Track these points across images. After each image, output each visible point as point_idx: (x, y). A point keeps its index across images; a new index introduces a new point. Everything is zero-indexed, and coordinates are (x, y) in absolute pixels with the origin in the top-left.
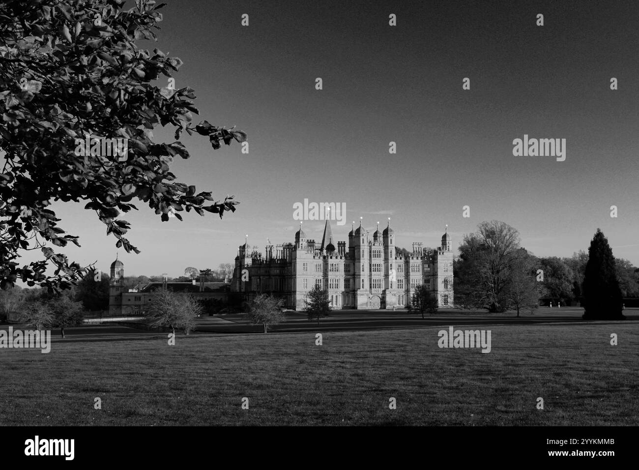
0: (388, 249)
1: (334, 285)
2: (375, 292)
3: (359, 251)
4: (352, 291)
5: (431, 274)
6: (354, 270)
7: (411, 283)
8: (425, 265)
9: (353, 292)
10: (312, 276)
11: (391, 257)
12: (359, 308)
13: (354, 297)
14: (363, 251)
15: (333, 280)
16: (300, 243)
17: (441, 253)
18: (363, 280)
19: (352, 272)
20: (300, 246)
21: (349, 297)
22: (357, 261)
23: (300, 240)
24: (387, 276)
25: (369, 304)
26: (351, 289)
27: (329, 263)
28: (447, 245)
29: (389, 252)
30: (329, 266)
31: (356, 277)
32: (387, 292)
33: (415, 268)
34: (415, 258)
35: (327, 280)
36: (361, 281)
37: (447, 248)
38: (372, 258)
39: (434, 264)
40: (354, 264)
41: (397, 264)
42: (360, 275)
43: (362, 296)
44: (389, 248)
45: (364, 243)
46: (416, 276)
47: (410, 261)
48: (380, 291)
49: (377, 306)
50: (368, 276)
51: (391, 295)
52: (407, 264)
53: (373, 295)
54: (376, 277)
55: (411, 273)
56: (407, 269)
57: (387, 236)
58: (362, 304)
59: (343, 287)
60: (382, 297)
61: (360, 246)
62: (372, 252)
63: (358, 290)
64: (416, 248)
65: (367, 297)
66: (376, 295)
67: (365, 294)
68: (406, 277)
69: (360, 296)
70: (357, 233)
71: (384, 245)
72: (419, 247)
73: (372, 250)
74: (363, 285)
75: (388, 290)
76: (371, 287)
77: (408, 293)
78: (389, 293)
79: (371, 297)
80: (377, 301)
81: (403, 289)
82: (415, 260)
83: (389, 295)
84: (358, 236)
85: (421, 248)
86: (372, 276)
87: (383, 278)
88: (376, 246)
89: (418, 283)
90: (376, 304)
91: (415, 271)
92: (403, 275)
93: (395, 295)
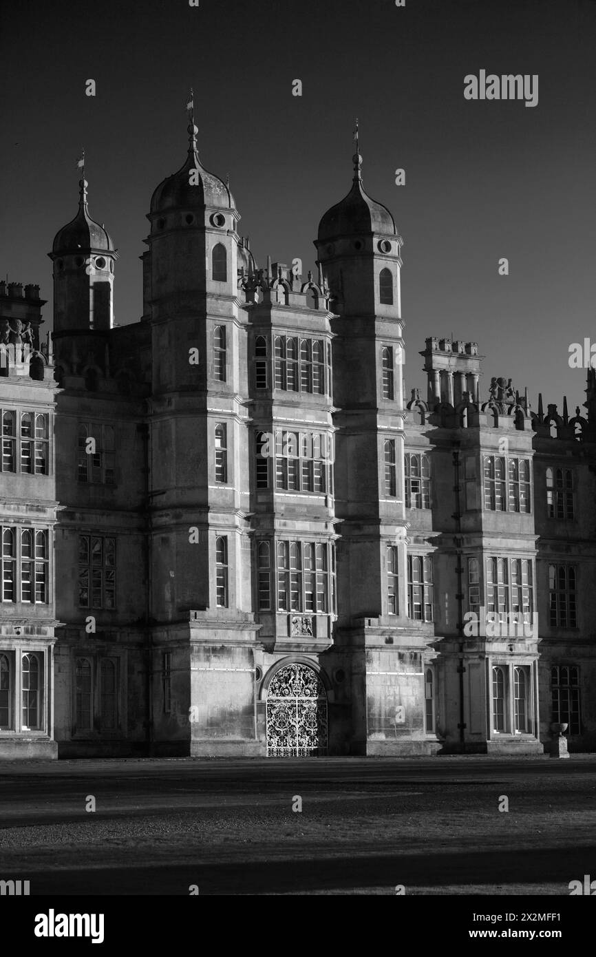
0: (372, 337)
1: (19, 571)
2: (295, 637)
5: (584, 528)
6: (146, 471)
7: (488, 583)
8: (549, 472)
9: (136, 637)
11: (391, 395)
12: (202, 745)
13: (148, 674)
14: (221, 332)
15: (13, 534)
18: (222, 544)
19: (127, 491)
21: (108, 668)
24: (359, 523)
25: (257, 718)
29: (379, 358)
31: (164, 519)
32: (370, 640)
33: (509, 482)
34: (506, 422)
36: (213, 550)
38: (276, 394)
39: (594, 471)
40: (143, 431)
42: (204, 507)
43: (219, 665)
44: (381, 327)
45: (226, 281)
46: (512, 536)
47: (482, 435)
48: (322, 631)
49: (297, 731)
50: (247, 518)
51: (390, 656)
52: (456, 455)
53: (279, 657)
54: (301, 525)
55: (488, 519)
56: (457, 489)
57: (358, 245)
58: (216, 715)
59: (70, 596)
60: (329, 672)
61: (202, 294)
62: (275, 348)
63: (192, 613)
64: (444, 373)
65: (249, 666)
66: (294, 657)
67: (239, 643)
68: (450, 543)
69: (208, 659)
70: (170, 202)
71: (340, 307)
72: (462, 367)
73: (276, 333)
74: (219, 582)
75: (374, 620)
76: (266, 595)
77: (461, 650)
78: (381, 641)
79: (265, 670)
80: (304, 698)
81: (432, 628)
82: (507, 433)
83: (385, 655)
84: (184, 223)
85: (470, 376)
86: (272, 519)
87: (336, 536)
88: (297, 309)
89: (525, 584)
90: (297, 722)
91: (510, 505)
92: (435, 529)
93: (415, 659)
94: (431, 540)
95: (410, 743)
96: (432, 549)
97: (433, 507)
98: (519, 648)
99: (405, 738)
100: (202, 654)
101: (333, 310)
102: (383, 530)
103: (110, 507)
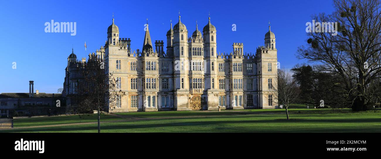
1: (151, 84)
2: (196, 92)
3: (179, 48)
4: (171, 91)
5: (254, 73)
6: (173, 68)
7: (234, 83)
8: (247, 65)
9: (172, 93)
10: (127, 75)
11: (213, 55)
12: (179, 109)
13: (174, 98)
14: (182, 48)
15: (150, 79)
16: (113, 38)
17: (265, 52)
18: (183, 79)
19: (170, 72)
20: (113, 41)
21: (167, 98)
22: (176, 58)
23: (113, 35)
24: (208, 75)
25: (189, 105)
26: (170, 89)
27: (146, 61)
28: (271, 43)
29: (210, 50)
30: (146, 64)
31: (175, 76)
32: (209, 93)
33: (238, 67)
34: (237, 57)
35: (143, 80)
36: (181, 80)
37: (271, 46)
38: (193, 56)
39: (257, 64)
40: (173, 62)
41: (218, 63)
42: (179, 74)
44: (211, 45)
45: (183, 40)
46: (238, 75)
47: (233, 60)
48: (201, 91)
49: (197, 106)
50: (188, 75)
51: (212, 95)
52: (229, 63)
53: (194, 95)
54: (197, 76)
55: (234, 73)
56: (229, 68)
57: (208, 32)
58: (182, 104)
59: (161, 87)
60: (203, 98)
61: (179, 42)
62: (192, 49)
63: (177, 90)
64: (236, 48)
65: (187, 97)
66: (196, 95)
67: (185, 94)
68: (228, 77)
69: (180, 96)
70: (175, 29)
71: (205, 42)
72: (240, 47)
73: (192, 47)
74: (182, 85)
75: (210, 90)
76: (191, 86)
77: (230, 93)
78: (211, 93)
79: (191, 98)
80: (198, 101)
81: (225, 90)
82: (238, 59)
83: (211, 95)
84: (177, 32)
85: (241, 48)
86: (192, 75)
87: (204, 77)
88: (196, 43)
89: (241, 83)
90: (197, 105)
91: (238, 70)
92: (225, 75)
93: (217, 95)
94: (224, 76)
95: (216, 108)
96: (225, 78)
97: (225, 71)
98: (239, 93)
99: (215, 107)
100: (179, 96)
101: (204, 42)
102: (211, 76)
103: (167, 74)
